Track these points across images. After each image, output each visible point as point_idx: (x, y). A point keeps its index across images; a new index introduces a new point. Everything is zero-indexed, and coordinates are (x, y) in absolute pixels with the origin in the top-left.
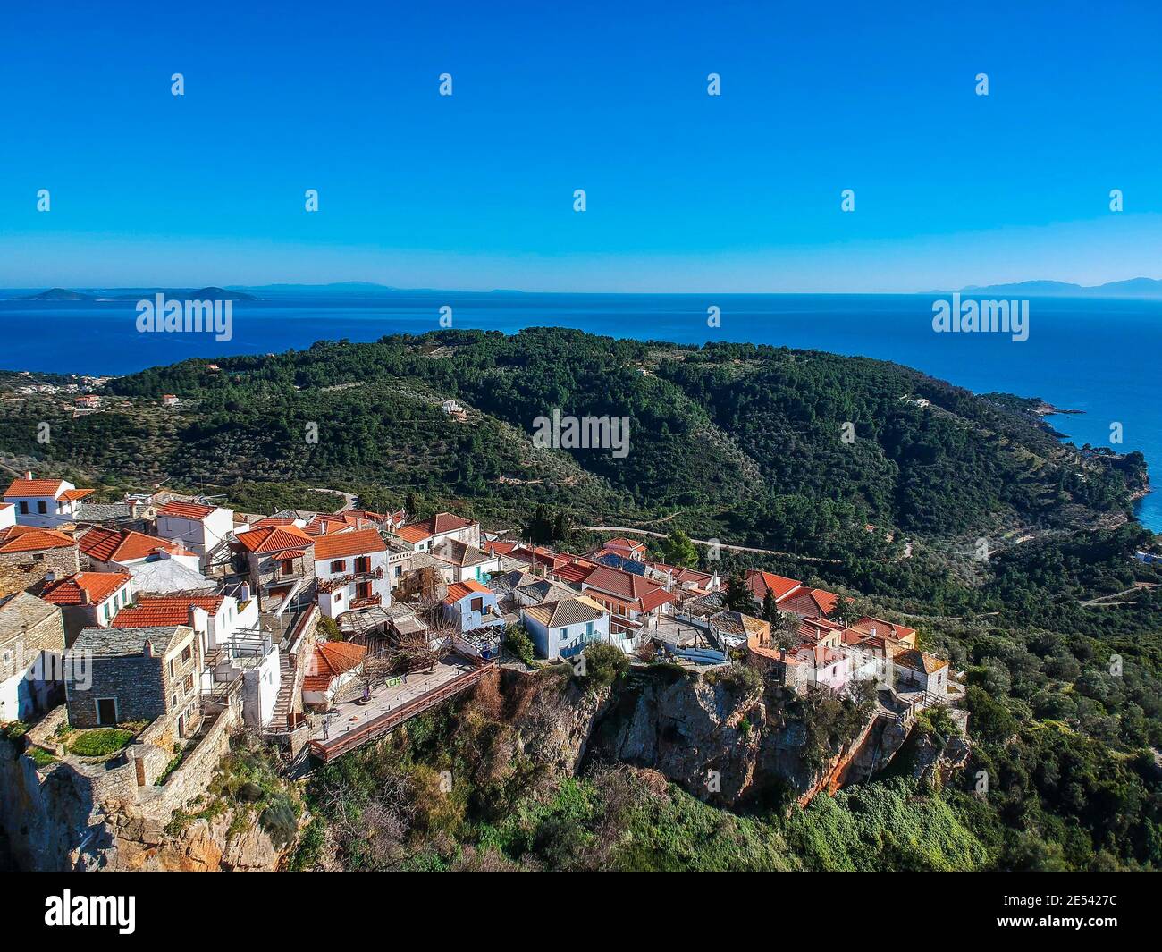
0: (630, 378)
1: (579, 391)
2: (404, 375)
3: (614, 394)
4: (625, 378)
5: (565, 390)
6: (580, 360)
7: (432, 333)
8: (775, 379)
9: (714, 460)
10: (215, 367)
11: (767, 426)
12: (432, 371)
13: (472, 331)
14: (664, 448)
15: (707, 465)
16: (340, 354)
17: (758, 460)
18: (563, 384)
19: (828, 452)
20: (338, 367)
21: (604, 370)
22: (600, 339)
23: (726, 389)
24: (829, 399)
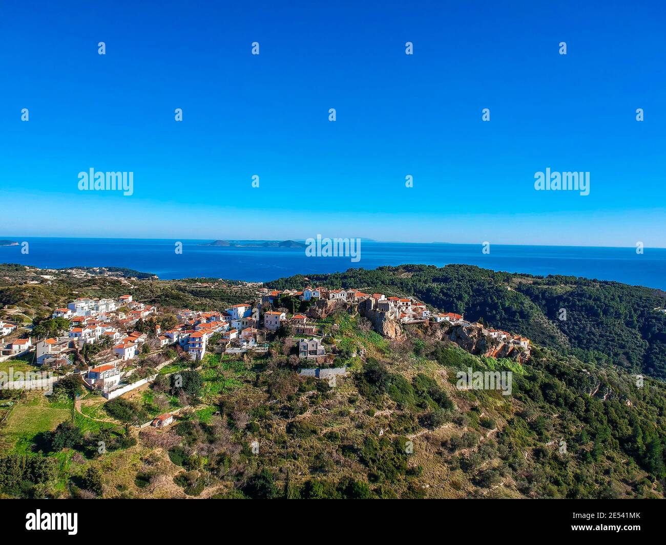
0: (501, 291)
1: (473, 296)
2: (389, 285)
3: (492, 298)
4: (498, 291)
5: (466, 295)
6: (475, 281)
7: (401, 266)
8: (581, 295)
9: (543, 333)
10: (307, 279)
11: (575, 319)
12: (401, 283)
13: (421, 265)
14: (516, 326)
15: (539, 335)
16: (360, 274)
17: (568, 335)
18: (466, 292)
19: (608, 334)
20: (360, 280)
21: (487, 286)
22: (487, 271)
23: (553, 299)
24: (611, 306)
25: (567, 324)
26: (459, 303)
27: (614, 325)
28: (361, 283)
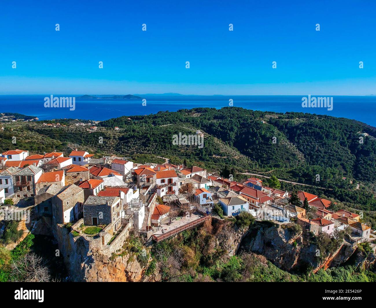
0: (259, 124)
1: (240, 128)
2: (184, 122)
3: (253, 129)
4: (257, 124)
5: (236, 128)
6: (241, 118)
7: (194, 109)
8: (311, 125)
9: (288, 152)
10: (129, 119)
11: (307, 141)
12: (193, 121)
13: (206, 108)
14: (269, 148)
15: (285, 154)
16: (166, 115)
17: (303, 153)
18: (235, 125)
19: (329, 151)
20: (165, 119)
21: (249, 121)
22: (248, 111)
23: (293, 128)
24: (330, 132)
25: (303, 145)
26: (231, 133)
27: (333, 145)
28: (166, 121)
